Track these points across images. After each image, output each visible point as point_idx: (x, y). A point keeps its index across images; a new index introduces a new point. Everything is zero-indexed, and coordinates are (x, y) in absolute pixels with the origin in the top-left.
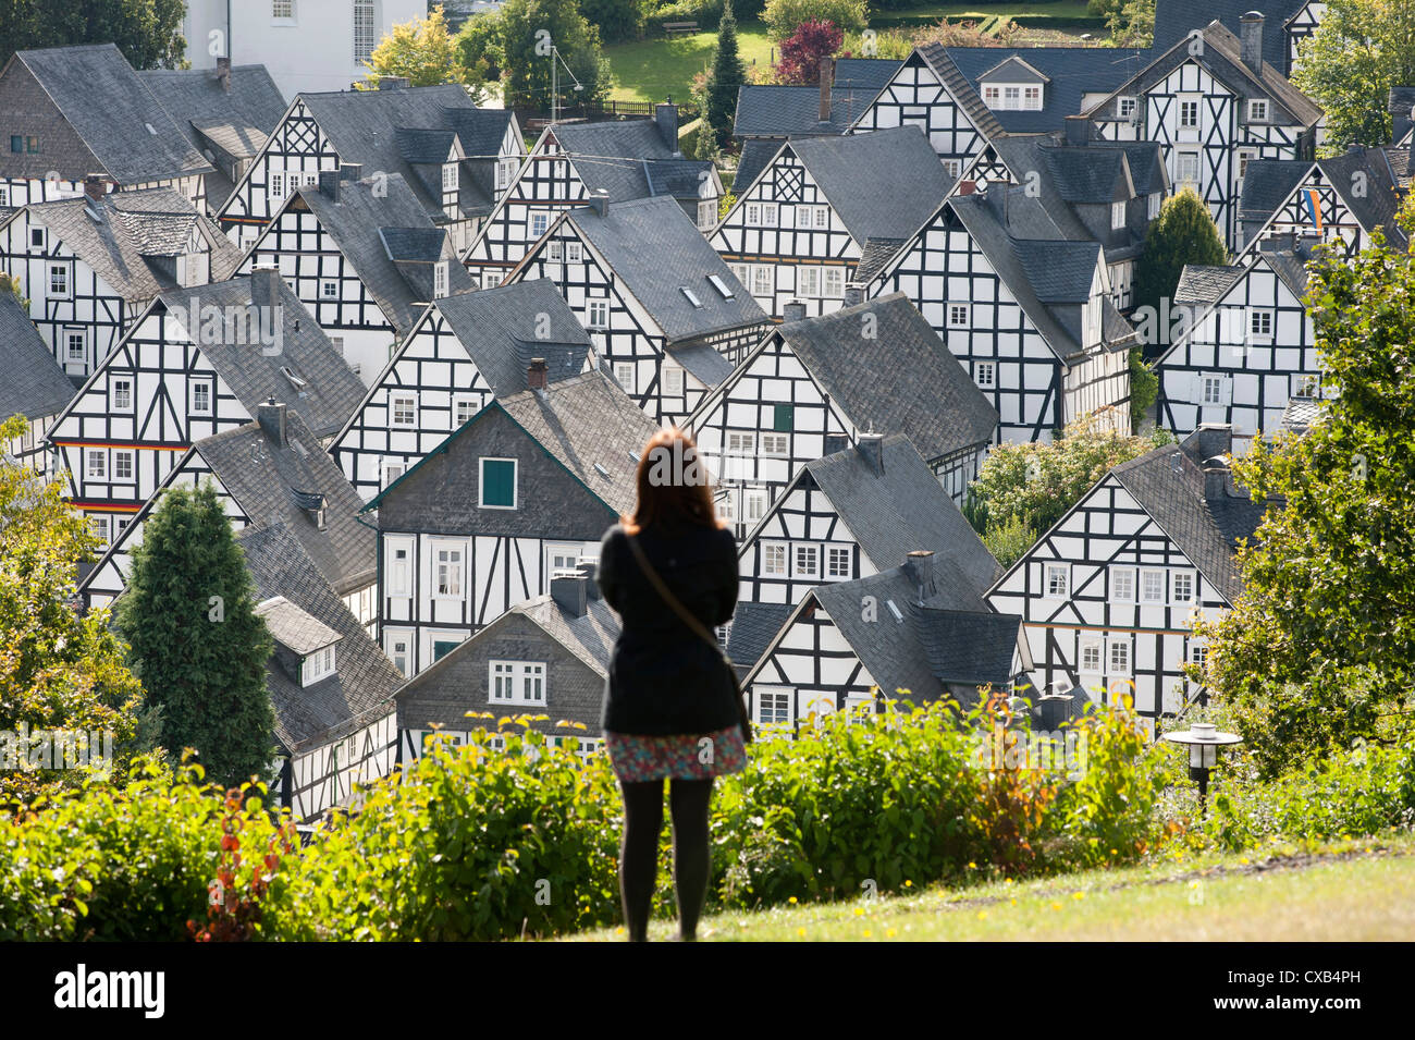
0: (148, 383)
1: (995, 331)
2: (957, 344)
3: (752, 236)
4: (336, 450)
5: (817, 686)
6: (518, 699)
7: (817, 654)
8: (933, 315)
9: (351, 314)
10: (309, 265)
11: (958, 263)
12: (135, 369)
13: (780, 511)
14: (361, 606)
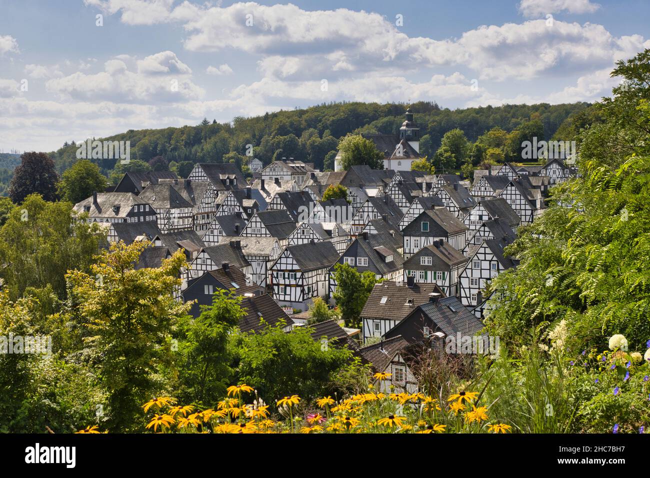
0: (366, 214)
1: (520, 204)
2: (513, 207)
3: (476, 192)
4: (399, 226)
5: (485, 260)
6: (426, 264)
7: (485, 254)
8: (509, 202)
9: (404, 205)
10: (397, 196)
11: (513, 192)
12: (364, 212)
13: (479, 231)
14: (400, 250)
